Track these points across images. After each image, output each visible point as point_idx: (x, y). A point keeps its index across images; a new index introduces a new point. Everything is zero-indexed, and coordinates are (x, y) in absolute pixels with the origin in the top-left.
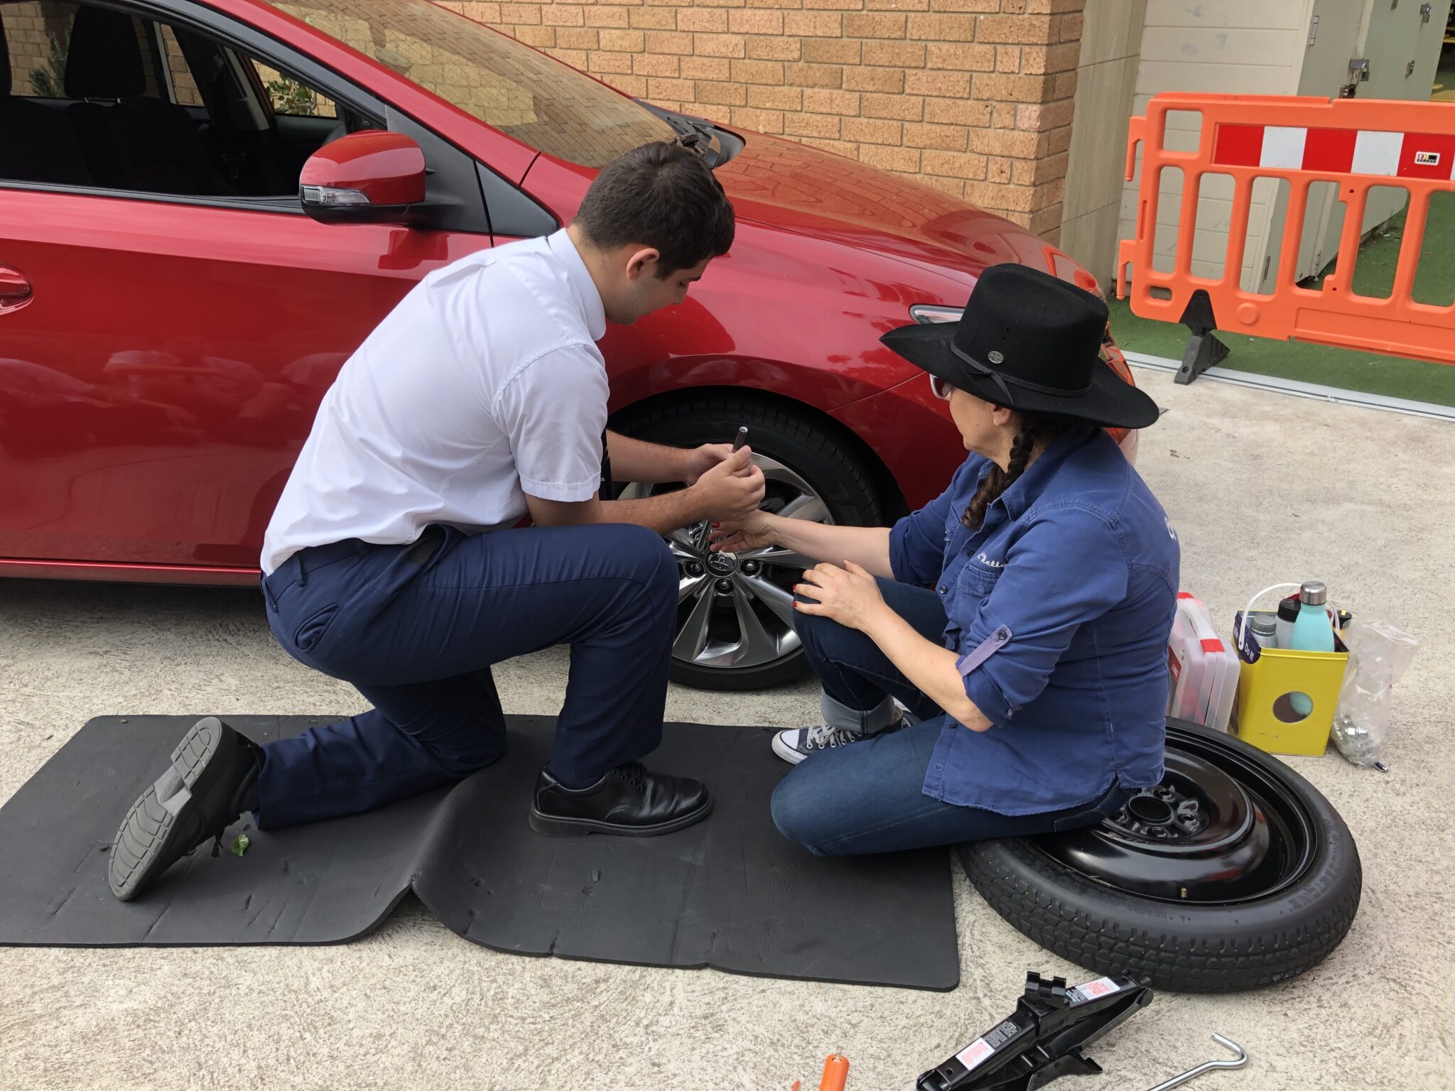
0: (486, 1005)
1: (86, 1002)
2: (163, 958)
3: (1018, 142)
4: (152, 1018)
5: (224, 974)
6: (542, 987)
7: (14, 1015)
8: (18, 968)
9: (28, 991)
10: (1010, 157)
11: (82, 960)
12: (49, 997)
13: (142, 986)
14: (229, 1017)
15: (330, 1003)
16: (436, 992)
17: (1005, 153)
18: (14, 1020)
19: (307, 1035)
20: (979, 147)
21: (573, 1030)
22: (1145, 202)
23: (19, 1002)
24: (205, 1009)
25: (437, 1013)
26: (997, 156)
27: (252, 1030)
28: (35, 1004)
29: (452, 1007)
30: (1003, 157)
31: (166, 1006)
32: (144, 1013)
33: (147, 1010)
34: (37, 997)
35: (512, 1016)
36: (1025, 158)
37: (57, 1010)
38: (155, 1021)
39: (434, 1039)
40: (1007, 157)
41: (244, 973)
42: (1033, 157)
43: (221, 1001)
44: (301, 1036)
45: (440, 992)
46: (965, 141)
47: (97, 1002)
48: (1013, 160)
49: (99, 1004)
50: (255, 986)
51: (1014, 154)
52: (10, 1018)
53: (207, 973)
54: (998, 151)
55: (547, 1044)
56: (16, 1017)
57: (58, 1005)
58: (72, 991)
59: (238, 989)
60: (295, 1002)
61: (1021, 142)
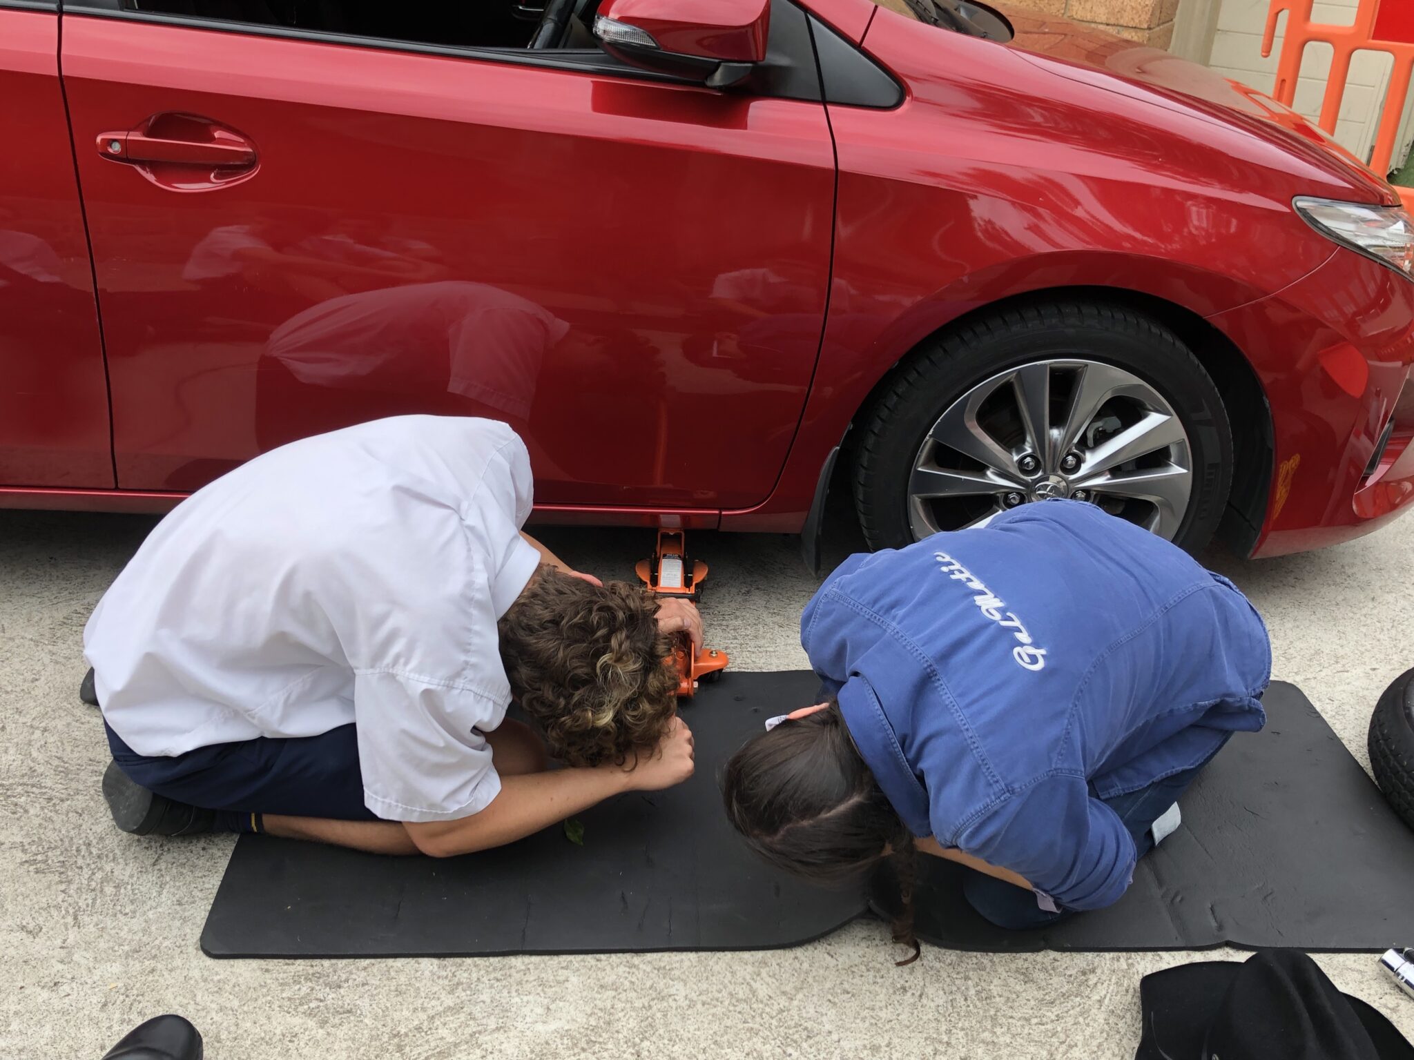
0: (975, 1006)
1: (501, 1024)
2: (562, 968)
3: (1129, 7)
4: (593, 1039)
5: (649, 984)
6: (1026, 982)
7: (421, 1045)
8: (393, 988)
9: (423, 1016)
10: (1118, 25)
11: (466, 975)
12: (454, 1021)
13: (558, 1002)
14: (686, 1035)
15: (794, 1012)
16: (909, 994)
17: (1112, 21)
18: (427, 1051)
19: (790, 1050)
20: (1079, 12)
21: (1090, 1030)
22: (1283, 81)
23: (419, 1029)
24: (651, 1025)
25: (925, 1018)
26: (1102, 23)
27: (722, 1048)
28: (440, 1031)
29: (938, 1011)
30: (1108, 25)
31: (602, 1024)
32: (580, 1033)
33: (582, 1030)
34: (437, 1022)
35: (1011, 1017)
36: (1135, 28)
37: (471, 1036)
38: (600, 1043)
39: (942, 1048)
40: (1114, 25)
41: (671, 983)
42: (1145, 26)
43: (665, 1016)
44: (784, 1052)
45: (913, 994)
46: (1064, 5)
47: (515, 1023)
48: (1120, 29)
49: (520, 1026)
50: (694, 996)
51: (1122, 22)
52: (420, 1050)
53: (627, 983)
54: (1103, 19)
55: (1071, 1047)
56: (427, 1047)
57: (468, 1031)
58: (477, 1011)
59: (675, 1000)
60: (753, 1014)
61: (1133, 8)
